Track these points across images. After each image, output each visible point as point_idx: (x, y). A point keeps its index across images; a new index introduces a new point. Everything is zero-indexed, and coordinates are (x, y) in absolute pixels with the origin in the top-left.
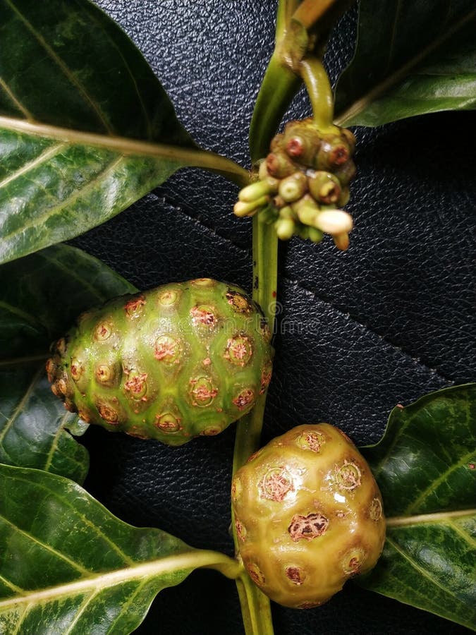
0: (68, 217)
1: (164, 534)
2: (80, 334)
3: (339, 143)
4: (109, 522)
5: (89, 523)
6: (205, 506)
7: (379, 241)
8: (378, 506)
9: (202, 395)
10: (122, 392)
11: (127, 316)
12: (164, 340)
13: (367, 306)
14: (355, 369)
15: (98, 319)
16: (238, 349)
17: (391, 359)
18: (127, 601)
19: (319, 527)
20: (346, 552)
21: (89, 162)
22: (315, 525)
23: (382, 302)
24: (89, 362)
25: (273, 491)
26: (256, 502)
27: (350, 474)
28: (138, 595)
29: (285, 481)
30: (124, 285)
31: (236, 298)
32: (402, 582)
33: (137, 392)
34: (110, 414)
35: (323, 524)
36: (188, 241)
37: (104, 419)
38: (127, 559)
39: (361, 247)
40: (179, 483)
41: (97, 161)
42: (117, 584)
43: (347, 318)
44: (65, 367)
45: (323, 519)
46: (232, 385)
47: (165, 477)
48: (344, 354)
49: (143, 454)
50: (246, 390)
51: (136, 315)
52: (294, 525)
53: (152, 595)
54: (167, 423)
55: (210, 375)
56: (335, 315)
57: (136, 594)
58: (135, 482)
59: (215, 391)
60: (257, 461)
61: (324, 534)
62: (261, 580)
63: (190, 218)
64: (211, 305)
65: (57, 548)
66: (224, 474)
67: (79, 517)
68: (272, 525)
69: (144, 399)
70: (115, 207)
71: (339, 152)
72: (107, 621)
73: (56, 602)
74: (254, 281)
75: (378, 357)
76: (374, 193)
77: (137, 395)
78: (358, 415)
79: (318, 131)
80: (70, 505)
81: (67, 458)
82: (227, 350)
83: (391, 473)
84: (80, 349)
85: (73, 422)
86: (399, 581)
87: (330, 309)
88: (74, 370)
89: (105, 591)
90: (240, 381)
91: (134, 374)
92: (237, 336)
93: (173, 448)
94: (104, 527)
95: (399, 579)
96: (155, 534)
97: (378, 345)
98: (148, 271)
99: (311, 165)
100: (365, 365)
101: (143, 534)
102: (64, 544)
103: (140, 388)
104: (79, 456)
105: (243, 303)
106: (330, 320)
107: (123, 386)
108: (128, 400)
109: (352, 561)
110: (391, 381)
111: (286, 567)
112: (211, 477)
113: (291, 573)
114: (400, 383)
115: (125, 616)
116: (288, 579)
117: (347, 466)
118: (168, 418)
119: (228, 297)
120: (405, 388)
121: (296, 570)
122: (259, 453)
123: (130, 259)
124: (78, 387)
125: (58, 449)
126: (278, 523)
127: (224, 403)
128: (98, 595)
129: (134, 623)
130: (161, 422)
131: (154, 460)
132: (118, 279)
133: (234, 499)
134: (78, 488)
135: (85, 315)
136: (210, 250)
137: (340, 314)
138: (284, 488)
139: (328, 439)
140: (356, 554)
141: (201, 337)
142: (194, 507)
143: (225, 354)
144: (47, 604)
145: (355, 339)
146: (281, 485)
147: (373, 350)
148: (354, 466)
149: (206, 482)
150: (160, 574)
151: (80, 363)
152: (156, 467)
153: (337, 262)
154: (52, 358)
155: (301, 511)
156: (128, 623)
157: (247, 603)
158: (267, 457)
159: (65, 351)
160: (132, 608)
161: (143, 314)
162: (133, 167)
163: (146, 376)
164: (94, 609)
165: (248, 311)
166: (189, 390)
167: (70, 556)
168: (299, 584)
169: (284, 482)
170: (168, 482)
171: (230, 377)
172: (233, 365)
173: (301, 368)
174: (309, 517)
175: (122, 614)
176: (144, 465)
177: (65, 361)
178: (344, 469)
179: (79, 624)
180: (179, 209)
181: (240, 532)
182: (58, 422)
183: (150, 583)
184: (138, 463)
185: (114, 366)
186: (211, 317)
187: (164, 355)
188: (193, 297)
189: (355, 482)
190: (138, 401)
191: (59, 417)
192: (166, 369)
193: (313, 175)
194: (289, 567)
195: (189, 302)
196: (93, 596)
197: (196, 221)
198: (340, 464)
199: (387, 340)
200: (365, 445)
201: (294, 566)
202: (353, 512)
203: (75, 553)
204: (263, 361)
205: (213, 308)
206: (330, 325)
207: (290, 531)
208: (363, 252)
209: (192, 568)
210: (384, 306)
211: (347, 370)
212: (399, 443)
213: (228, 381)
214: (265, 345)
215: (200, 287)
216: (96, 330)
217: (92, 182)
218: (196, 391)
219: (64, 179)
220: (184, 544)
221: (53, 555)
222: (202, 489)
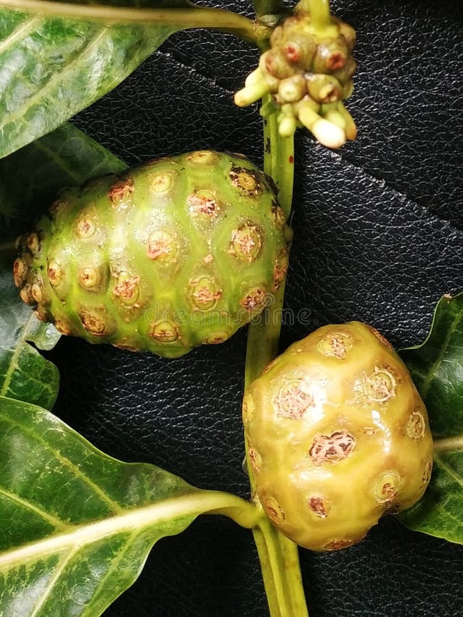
0: (49, 107)
1: (160, 471)
2: (57, 230)
3: (336, 49)
4: (91, 458)
5: (65, 461)
6: (210, 435)
7: (414, 94)
8: (419, 421)
9: (203, 298)
10: (110, 299)
11: (113, 206)
12: (156, 237)
13: (405, 171)
14: (395, 249)
15: (78, 210)
16: (244, 241)
17: (438, 236)
18: (116, 556)
19: (344, 447)
20: (377, 476)
21: (69, 39)
22: (340, 445)
23: (423, 166)
24: (70, 264)
25: (291, 408)
26: (271, 422)
27: (382, 384)
28: (130, 547)
29: (305, 394)
30: (101, 153)
31: (242, 176)
32: (454, 518)
33: (128, 298)
34: (95, 325)
35: (349, 444)
36: (180, 93)
37: (88, 329)
38: (113, 504)
39: (393, 100)
40: (175, 406)
41: (78, 36)
42: (101, 538)
43: (382, 186)
44: (39, 269)
45: (349, 439)
46: (238, 285)
47: (156, 399)
48: (381, 230)
49: (126, 370)
50: (255, 290)
51: (122, 205)
52: (316, 447)
53: (147, 546)
54: (164, 332)
55: (211, 273)
56: (368, 182)
57: (126, 547)
58: (117, 408)
59: (219, 293)
60: (271, 373)
61: (350, 455)
62: (280, 516)
63: (182, 65)
64: (211, 189)
65: (24, 495)
66: (234, 391)
67: (52, 454)
68: (291, 449)
69: (137, 306)
70: (99, 88)
71: (336, 59)
72: (93, 581)
73: (23, 567)
74: (266, 143)
75: (423, 234)
76: (406, 38)
77: (128, 301)
78: (402, 307)
79: (314, 35)
80: (41, 438)
81: (31, 379)
82: (232, 243)
83: (445, 381)
84: (59, 247)
85: (39, 332)
86: (451, 517)
87: (361, 174)
88: (51, 273)
89: (86, 547)
90: (247, 279)
91: (124, 277)
92: (244, 226)
93: (167, 360)
94: (85, 465)
95: (452, 514)
96: (148, 472)
97: (422, 219)
98: (128, 131)
99: (308, 69)
100: (407, 244)
101: (133, 471)
102: (32, 491)
103: (132, 293)
104: (46, 377)
105: (249, 182)
106: (362, 188)
107: (112, 290)
108: (117, 308)
109: (385, 487)
110: (439, 264)
111: (308, 497)
112: (218, 397)
113: (315, 505)
114: (450, 265)
115: (114, 574)
116: (311, 512)
117: (378, 374)
118: (165, 327)
119: (231, 176)
120: (457, 272)
121: (318, 500)
122: (275, 362)
123: (105, 117)
124: (57, 294)
125: (18, 368)
126: (297, 445)
127: (230, 306)
128: (79, 552)
129: (126, 581)
130: (156, 331)
131: (141, 376)
132: (92, 146)
133: (245, 421)
134: (50, 416)
135: (61, 205)
136: (208, 104)
137: (374, 180)
138: (303, 403)
139: (357, 342)
140: (390, 478)
141: (201, 230)
142: (196, 437)
143: (229, 248)
144: (10, 571)
145: (392, 212)
146: (300, 399)
147: (415, 224)
148: (388, 373)
149: (211, 402)
150: (156, 522)
151: (60, 266)
152: (145, 386)
153: (366, 118)
154: (20, 257)
155: (323, 429)
156: (119, 581)
157: (268, 562)
158: (283, 367)
159: (39, 250)
160: (123, 564)
161: (132, 204)
162: (119, 40)
163: (138, 279)
164: (74, 569)
165: (256, 192)
166: (188, 293)
167: (40, 505)
168: (323, 516)
169: (304, 396)
170: (161, 406)
171: (235, 275)
172: (240, 262)
173: (328, 249)
174: (333, 436)
175: (110, 572)
176: (129, 385)
177: (39, 263)
178: (374, 378)
179: (55, 590)
180: (169, 55)
181: (254, 461)
182: (17, 333)
183: (144, 534)
184: (121, 382)
185: (101, 268)
186: (213, 205)
187: (159, 253)
188: (190, 180)
189: (388, 393)
190: (130, 307)
191: (19, 327)
192: (161, 270)
193: (312, 78)
194: (310, 497)
195: (186, 187)
196: (71, 554)
197: (190, 70)
198: (370, 372)
199: (432, 212)
200: (412, 345)
201: (316, 495)
202: (385, 428)
203: (46, 500)
204: (274, 252)
205: (214, 194)
206: (362, 195)
207: (311, 455)
208: (396, 107)
209: (196, 513)
210: (426, 170)
211: (386, 250)
212: (452, 342)
213: (233, 280)
214: (277, 232)
215: (198, 166)
216: (76, 226)
217: (73, 61)
218: (196, 294)
219: (42, 63)
220: (184, 484)
221: (18, 504)
222: (205, 412)
